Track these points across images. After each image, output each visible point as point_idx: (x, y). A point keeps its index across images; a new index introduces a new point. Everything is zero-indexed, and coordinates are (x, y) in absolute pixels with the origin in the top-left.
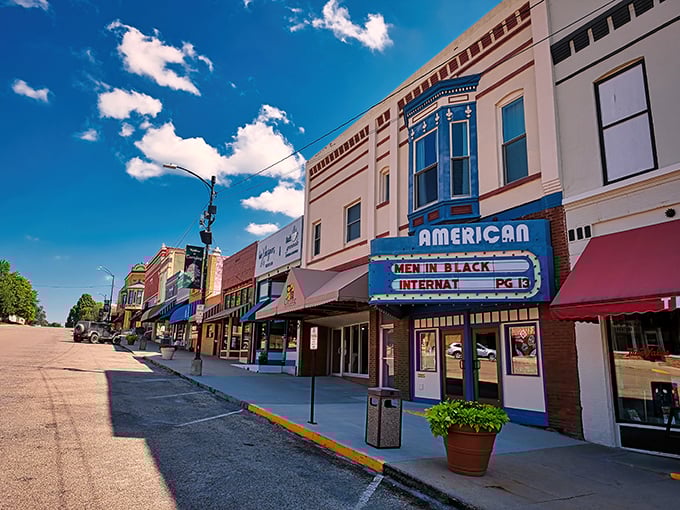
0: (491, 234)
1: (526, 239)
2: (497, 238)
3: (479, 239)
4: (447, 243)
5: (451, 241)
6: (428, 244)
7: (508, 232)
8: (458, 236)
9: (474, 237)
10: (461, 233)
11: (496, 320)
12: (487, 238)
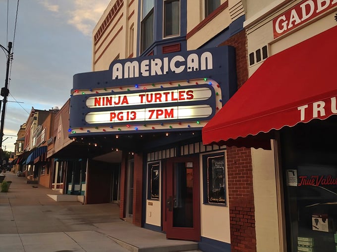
0: (178, 64)
1: (210, 67)
2: (182, 68)
3: (166, 70)
4: (137, 75)
5: (140, 73)
6: (120, 77)
7: (193, 61)
8: (147, 68)
9: (162, 68)
10: (150, 65)
11: (197, 151)
12: (173, 68)
